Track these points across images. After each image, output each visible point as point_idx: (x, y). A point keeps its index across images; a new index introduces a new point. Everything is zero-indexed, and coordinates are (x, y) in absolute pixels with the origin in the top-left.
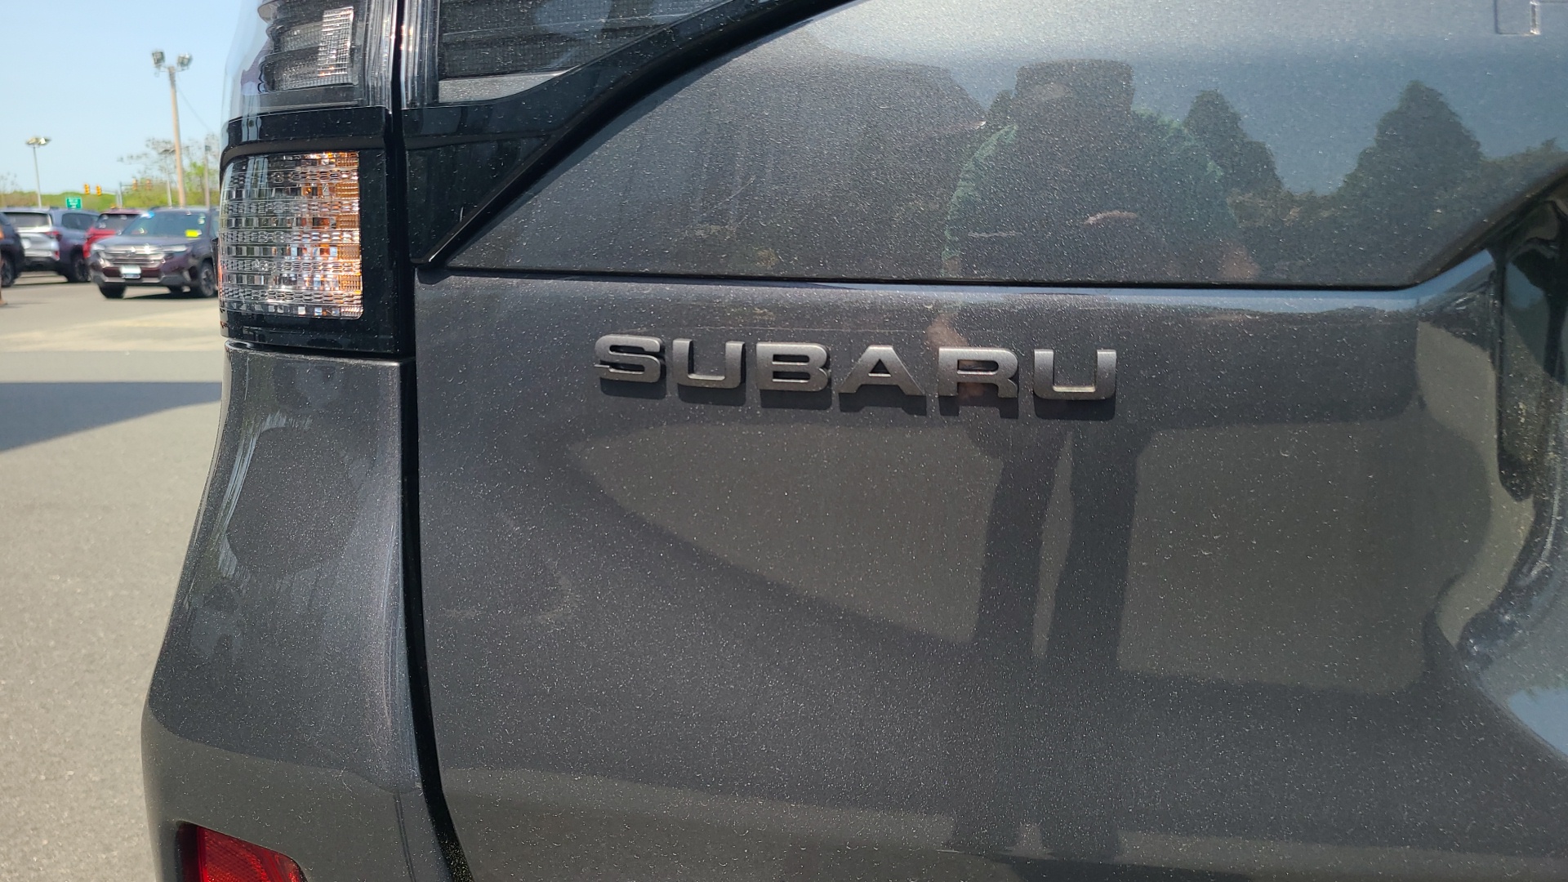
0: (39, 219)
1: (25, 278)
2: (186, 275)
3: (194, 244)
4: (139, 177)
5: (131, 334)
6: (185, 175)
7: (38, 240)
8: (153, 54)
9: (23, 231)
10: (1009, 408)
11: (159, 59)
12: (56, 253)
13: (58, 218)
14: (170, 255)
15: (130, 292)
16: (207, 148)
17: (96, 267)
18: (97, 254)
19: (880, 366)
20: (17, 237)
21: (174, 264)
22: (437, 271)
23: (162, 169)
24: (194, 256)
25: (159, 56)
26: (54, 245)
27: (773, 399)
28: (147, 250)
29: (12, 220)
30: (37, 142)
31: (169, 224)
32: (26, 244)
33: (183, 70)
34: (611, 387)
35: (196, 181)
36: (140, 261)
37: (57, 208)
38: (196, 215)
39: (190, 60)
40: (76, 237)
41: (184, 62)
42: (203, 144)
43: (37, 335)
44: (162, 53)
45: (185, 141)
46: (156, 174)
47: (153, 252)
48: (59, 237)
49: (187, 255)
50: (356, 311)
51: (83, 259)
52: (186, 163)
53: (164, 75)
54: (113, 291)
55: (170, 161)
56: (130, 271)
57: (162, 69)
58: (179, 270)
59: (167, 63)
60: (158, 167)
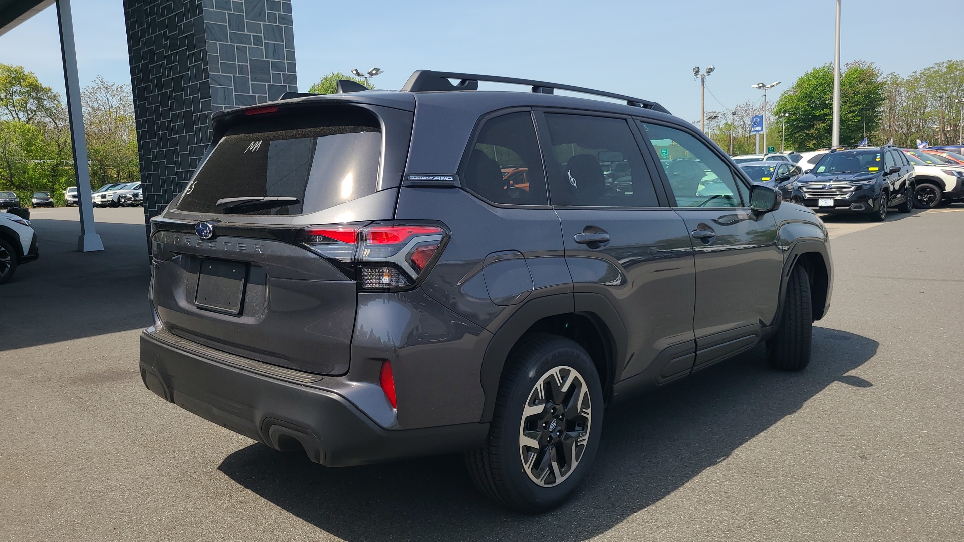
8: (694, 69)
11: (697, 71)
16: (734, 114)
25: (697, 70)
33: (709, 75)
39: (713, 69)
41: (710, 71)
44: (699, 68)
52: (722, 123)
53: (699, 79)
55: (713, 122)
57: (698, 76)
59: (701, 73)
60: (708, 127)
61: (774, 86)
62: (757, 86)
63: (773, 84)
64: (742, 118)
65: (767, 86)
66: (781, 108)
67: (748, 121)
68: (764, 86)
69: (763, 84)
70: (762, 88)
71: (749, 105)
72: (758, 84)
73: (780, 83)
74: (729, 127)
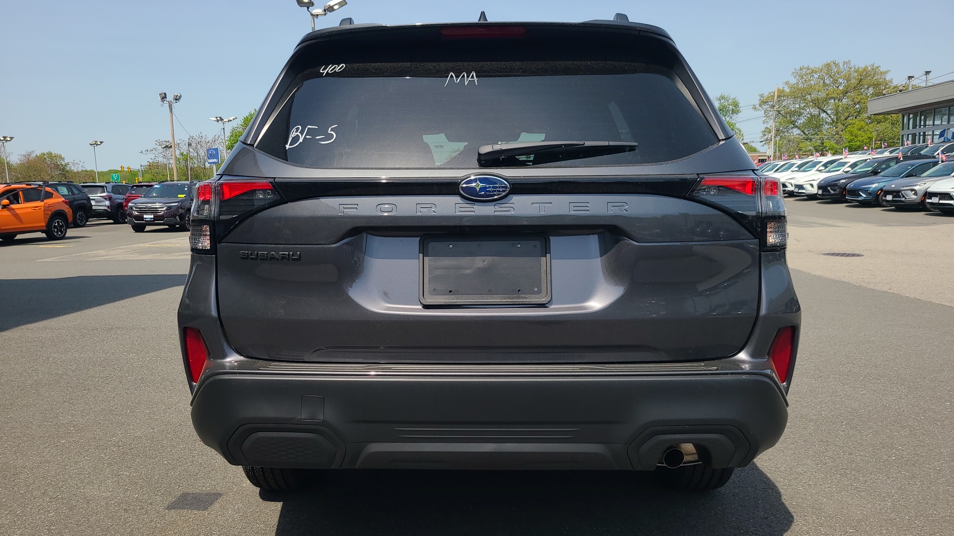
0: (100, 189)
1: (93, 221)
2: (178, 218)
3: (182, 201)
4: (151, 161)
5: (149, 251)
6: (177, 160)
7: (99, 201)
8: (160, 94)
9: (91, 196)
10: (289, 259)
11: (164, 97)
12: (108, 207)
13: (110, 189)
14: (169, 208)
15: (148, 228)
16: (190, 145)
17: (131, 215)
18: (131, 208)
19: (272, 255)
20: (89, 199)
21: (171, 213)
22: (220, 243)
23: (164, 157)
24: (181, 208)
25: (163, 95)
26: (107, 203)
27: (261, 259)
28: (157, 205)
29: (86, 190)
30: (96, 144)
31: (169, 191)
32: (93, 203)
33: (176, 102)
34: (242, 258)
35: (183, 163)
36: (153, 211)
37: (109, 183)
38: (183, 186)
39: (180, 97)
40: (119, 198)
41: (177, 99)
42: (187, 141)
43: (102, 252)
44: (165, 94)
45: (177, 141)
46: (161, 159)
47: (160, 206)
48: (110, 199)
49: (178, 208)
50: (209, 248)
51: (123, 210)
52: (178, 152)
53: (166, 105)
54: (139, 228)
55: (169, 151)
56: (148, 217)
57: (165, 102)
58: (174, 216)
59: (168, 99)
60: (162, 156)
61: (231, 121)
62: (215, 119)
63: (231, 119)
64: (196, 149)
65: (225, 120)
66: (233, 142)
67: (202, 153)
68: (222, 119)
69: (220, 118)
70: (220, 122)
71: (202, 137)
72: (217, 118)
73: (236, 118)
74: (186, 158)
